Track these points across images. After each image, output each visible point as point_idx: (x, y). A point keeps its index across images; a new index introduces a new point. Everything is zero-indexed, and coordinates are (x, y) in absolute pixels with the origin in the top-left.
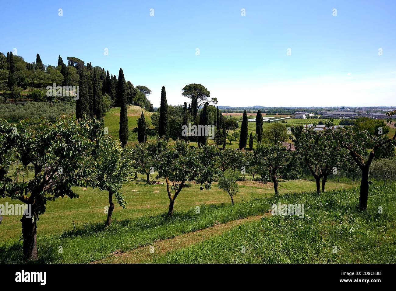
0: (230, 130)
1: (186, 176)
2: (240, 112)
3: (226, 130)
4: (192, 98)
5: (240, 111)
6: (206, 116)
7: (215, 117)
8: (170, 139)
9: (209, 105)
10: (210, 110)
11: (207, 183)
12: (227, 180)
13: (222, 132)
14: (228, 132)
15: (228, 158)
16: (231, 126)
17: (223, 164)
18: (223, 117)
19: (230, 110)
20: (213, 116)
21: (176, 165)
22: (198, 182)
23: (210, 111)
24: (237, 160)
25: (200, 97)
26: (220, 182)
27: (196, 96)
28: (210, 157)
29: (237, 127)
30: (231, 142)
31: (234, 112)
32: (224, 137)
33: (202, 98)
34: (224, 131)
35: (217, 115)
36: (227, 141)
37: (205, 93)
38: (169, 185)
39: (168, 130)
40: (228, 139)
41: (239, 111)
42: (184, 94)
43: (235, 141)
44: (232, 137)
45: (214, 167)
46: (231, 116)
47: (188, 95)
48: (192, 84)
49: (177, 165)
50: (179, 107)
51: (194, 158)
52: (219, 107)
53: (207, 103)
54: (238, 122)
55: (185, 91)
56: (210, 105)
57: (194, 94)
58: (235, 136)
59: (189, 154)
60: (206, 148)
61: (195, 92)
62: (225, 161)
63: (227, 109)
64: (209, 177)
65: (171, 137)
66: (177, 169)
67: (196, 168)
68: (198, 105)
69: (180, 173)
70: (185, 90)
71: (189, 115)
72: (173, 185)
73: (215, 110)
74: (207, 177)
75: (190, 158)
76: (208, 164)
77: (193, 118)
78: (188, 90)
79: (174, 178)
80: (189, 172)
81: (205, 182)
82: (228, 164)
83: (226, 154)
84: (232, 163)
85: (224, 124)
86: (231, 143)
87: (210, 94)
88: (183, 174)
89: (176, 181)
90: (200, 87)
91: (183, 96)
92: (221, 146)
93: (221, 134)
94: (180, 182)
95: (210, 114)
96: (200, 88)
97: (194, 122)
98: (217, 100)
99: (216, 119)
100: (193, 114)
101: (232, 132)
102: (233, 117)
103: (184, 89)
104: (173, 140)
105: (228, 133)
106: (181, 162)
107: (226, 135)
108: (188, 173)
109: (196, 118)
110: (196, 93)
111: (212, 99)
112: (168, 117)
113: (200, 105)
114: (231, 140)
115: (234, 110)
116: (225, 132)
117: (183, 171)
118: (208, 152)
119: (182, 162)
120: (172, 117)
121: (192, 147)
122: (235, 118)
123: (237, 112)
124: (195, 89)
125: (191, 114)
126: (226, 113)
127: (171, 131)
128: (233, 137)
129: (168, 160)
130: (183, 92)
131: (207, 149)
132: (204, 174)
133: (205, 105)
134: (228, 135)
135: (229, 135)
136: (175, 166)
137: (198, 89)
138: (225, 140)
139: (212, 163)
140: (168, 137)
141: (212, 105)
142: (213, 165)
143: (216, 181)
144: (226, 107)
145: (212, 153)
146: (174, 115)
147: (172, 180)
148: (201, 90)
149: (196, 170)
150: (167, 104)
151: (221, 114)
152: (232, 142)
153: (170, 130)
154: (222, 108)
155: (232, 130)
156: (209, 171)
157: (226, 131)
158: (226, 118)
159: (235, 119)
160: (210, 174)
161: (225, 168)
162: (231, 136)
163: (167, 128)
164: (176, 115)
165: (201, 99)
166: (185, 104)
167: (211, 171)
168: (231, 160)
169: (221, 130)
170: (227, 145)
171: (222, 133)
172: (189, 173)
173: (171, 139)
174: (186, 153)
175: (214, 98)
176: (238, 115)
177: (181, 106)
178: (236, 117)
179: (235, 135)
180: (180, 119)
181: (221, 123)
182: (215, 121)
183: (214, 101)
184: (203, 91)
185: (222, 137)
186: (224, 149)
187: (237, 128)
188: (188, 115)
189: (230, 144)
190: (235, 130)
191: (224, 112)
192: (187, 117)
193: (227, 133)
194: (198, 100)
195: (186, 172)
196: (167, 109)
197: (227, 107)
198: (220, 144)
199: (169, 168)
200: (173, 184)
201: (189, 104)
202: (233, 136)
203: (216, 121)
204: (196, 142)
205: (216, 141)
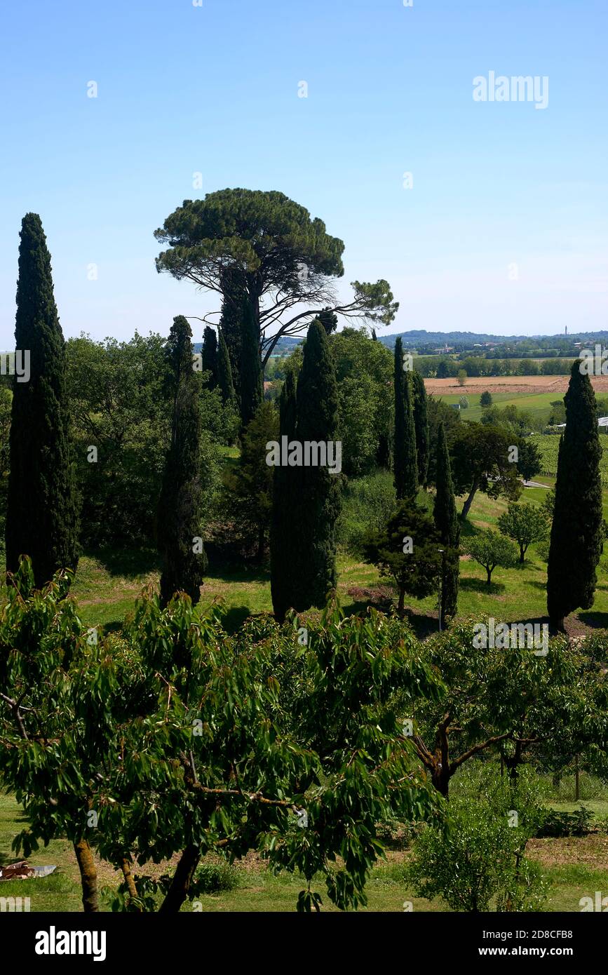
0: (480, 497)
1: (207, 826)
2: (549, 371)
3: (460, 492)
4: (226, 289)
5: (545, 365)
6: (323, 404)
7: (381, 412)
8: (84, 562)
9: (339, 329)
10: (350, 364)
11: (337, 864)
12: (468, 843)
13: (431, 508)
14: (467, 504)
15: (474, 690)
16: (490, 469)
17: (443, 728)
18: (437, 406)
19: (479, 360)
20: (368, 406)
21: (139, 764)
22: (281, 858)
23: (346, 368)
24: (530, 699)
25: (276, 281)
26: (426, 858)
27: (250, 275)
28: (359, 697)
29: (529, 467)
30: (489, 572)
31: (508, 367)
32: (443, 541)
33: (290, 285)
34: (443, 504)
35: (391, 395)
36: (468, 568)
37: (310, 249)
38: (98, 886)
39: (71, 503)
40: (475, 555)
41: (538, 362)
42: (168, 263)
43: (521, 563)
44: (502, 544)
45: (385, 766)
46: (486, 399)
47: (199, 265)
48: (225, 195)
49: (151, 763)
50: (142, 349)
51: (254, 712)
52: (406, 342)
53: (327, 319)
54: (533, 438)
55: (179, 243)
56: (348, 333)
57: (241, 259)
58: (515, 534)
59: (222, 688)
60: (330, 645)
61: (245, 249)
62: (450, 708)
63: (458, 348)
64: (352, 832)
65: (89, 553)
66: (148, 785)
67: (271, 778)
68: (270, 331)
69: (165, 814)
70: (178, 233)
71: (208, 404)
72: (124, 888)
73: (384, 362)
74: (341, 830)
75: (231, 715)
76: (341, 745)
77: (234, 421)
78: (197, 235)
79: (130, 839)
80: (225, 800)
81: (329, 864)
82: (474, 729)
83: (462, 667)
84: (501, 721)
85: (440, 455)
86: (494, 578)
87: (344, 257)
88: (189, 818)
89: (142, 861)
90: (277, 209)
91: (166, 274)
92: (427, 606)
93: (426, 523)
94: (168, 867)
95: (348, 393)
96: (278, 218)
97: (244, 447)
98: (390, 297)
99: (391, 425)
100: (233, 391)
101: (500, 505)
102: (500, 405)
103: (167, 224)
104: (104, 572)
105: (472, 513)
106: (172, 739)
107: (456, 525)
108: (221, 810)
109: (253, 423)
110: (251, 253)
111: (359, 288)
112: (67, 420)
113: (282, 332)
114: (492, 560)
115: (506, 356)
116: (452, 509)
117: (190, 799)
118: (341, 667)
119: (177, 741)
120: (97, 418)
121: (235, 620)
122: (513, 408)
123: (528, 371)
124: (245, 228)
125: (225, 395)
126: (452, 381)
127: (88, 511)
128: (507, 538)
129: (91, 730)
130: (166, 247)
131: (336, 649)
132: (323, 809)
133: (313, 328)
134: (471, 530)
135: (478, 524)
136: (132, 768)
137: (262, 223)
138: (454, 559)
139: (368, 738)
140: (76, 553)
141: (357, 328)
142: (375, 749)
143: (398, 845)
144: (451, 335)
145: (365, 672)
146: (109, 405)
147: (117, 857)
148: (287, 230)
149: (270, 790)
150: (60, 329)
151: (420, 389)
152: (500, 575)
153: (86, 501)
154: (426, 342)
155: (494, 493)
156: (353, 792)
157: (459, 502)
158: (452, 415)
159: (511, 418)
160: (356, 815)
161: (459, 747)
162: (490, 535)
163: (67, 494)
164: (121, 403)
165: (285, 289)
166: (181, 327)
167: (367, 793)
168: (492, 701)
169: (426, 496)
170: (464, 599)
171: (429, 516)
172: (228, 809)
173: (93, 562)
174: (205, 681)
175: (374, 282)
176: (537, 391)
177: (155, 341)
178: (522, 404)
179: (517, 527)
180: (149, 433)
181: (422, 447)
182: (383, 440)
183: (371, 306)
184: (297, 237)
185: (433, 541)
186: (445, 626)
187: (527, 478)
188: (200, 405)
189: (489, 587)
190: (513, 490)
191: (443, 371)
192: (196, 418)
193: (462, 517)
194: (267, 300)
195: (207, 804)
196: (59, 368)
197: (458, 334)
198: (421, 592)
199: (99, 782)
200: (122, 881)
201: (204, 326)
202: (504, 531)
203: (391, 434)
204: (263, 580)
205: (393, 571)
